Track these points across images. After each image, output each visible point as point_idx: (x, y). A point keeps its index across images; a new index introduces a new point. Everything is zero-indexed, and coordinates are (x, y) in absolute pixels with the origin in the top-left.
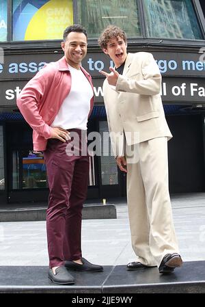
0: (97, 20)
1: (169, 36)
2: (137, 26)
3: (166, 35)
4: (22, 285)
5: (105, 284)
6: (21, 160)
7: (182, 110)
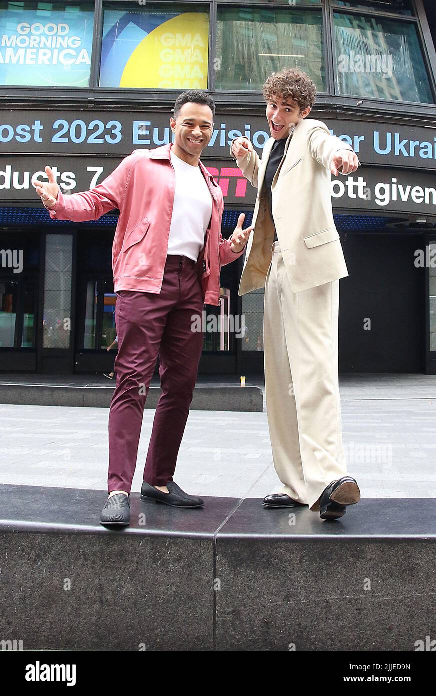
0: (249, 58)
1: (376, 93)
2: (319, 73)
3: (372, 93)
4: (77, 523)
5: (220, 531)
6: (101, 298)
7: (392, 225)
